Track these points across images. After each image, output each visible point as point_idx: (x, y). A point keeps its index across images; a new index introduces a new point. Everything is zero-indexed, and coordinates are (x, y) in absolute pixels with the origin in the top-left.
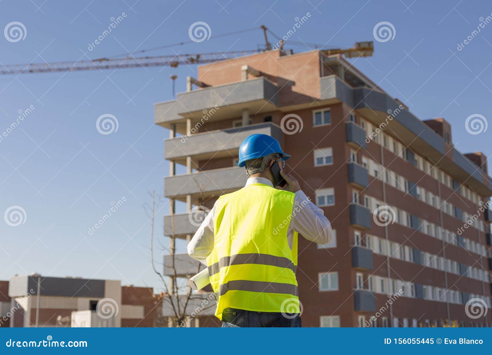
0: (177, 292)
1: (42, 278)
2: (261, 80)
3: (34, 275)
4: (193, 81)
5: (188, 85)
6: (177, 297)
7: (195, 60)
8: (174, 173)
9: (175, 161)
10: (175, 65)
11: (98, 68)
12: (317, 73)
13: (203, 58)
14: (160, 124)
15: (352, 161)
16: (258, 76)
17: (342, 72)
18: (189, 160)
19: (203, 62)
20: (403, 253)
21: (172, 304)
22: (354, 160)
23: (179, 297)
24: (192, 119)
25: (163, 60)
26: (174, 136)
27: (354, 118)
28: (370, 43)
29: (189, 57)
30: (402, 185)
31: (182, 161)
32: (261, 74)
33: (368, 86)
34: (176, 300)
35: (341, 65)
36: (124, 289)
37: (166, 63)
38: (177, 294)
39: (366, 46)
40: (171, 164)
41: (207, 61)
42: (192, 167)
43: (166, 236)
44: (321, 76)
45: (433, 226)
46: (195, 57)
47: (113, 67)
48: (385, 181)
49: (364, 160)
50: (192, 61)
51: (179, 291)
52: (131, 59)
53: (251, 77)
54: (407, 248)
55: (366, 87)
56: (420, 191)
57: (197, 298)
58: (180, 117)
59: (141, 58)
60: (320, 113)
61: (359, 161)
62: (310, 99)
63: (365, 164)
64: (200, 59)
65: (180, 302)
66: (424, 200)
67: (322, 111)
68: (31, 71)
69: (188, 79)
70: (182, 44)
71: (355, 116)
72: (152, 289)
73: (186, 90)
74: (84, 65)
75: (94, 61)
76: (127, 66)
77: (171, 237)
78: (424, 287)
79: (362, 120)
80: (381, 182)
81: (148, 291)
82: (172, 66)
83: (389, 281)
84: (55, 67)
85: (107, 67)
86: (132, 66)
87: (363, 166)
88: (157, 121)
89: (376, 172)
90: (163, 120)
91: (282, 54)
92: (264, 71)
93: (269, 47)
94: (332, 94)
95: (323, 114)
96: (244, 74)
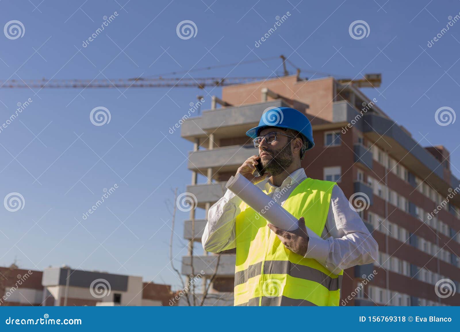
0: (194, 290)
1: (72, 271)
2: (279, 102)
3: (64, 267)
4: (217, 101)
5: (213, 104)
6: (194, 296)
7: (220, 84)
8: (196, 182)
9: (197, 171)
10: (202, 86)
11: (134, 86)
12: (330, 98)
13: (228, 81)
14: (187, 138)
15: (358, 180)
16: (276, 98)
17: (353, 99)
18: (210, 171)
19: (227, 85)
20: (401, 268)
21: (188, 302)
22: (360, 179)
23: (196, 296)
24: (214, 135)
25: (191, 82)
26: (198, 149)
27: (362, 141)
28: (378, 76)
29: (215, 80)
30: (403, 204)
31: (203, 171)
32: (279, 97)
33: (376, 112)
34: (192, 298)
35: (352, 92)
36: (145, 284)
37: (194, 85)
38: (194, 293)
39: (375, 78)
40: (193, 174)
41: (231, 84)
42: (212, 179)
43: (185, 238)
44: (334, 101)
45: (429, 244)
46: (220, 81)
47: (147, 86)
48: (387, 200)
49: (370, 180)
50: (217, 83)
51: (196, 289)
52: (163, 80)
53: (270, 99)
54: (405, 264)
55: (374, 114)
56: (419, 211)
57: (212, 297)
58: (204, 132)
59: (172, 79)
60: (331, 135)
61: (365, 180)
62: (322, 122)
63: (370, 184)
64: (225, 82)
65: (196, 301)
66: (422, 219)
67: (334, 132)
68: (75, 86)
69: (213, 98)
70: (209, 68)
71: (364, 139)
72: (170, 287)
73: (210, 108)
74: (121, 83)
75: (131, 80)
76: (159, 86)
77: (190, 240)
78: (419, 300)
79: (369, 143)
80: (384, 201)
81: (166, 288)
82: (199, 87)
83: (387, 293)
84: (97, 83)
85: (142, 86)
86: (164, 86)
87: (368, 185)
88: (184, 135)
89: (380, 192)
90: (188, 134)
91: (299, 80)
92: (282, 94)
93: (286, 73)
94: (344, 118)
95: (333, 137)
96: (263, 97)
